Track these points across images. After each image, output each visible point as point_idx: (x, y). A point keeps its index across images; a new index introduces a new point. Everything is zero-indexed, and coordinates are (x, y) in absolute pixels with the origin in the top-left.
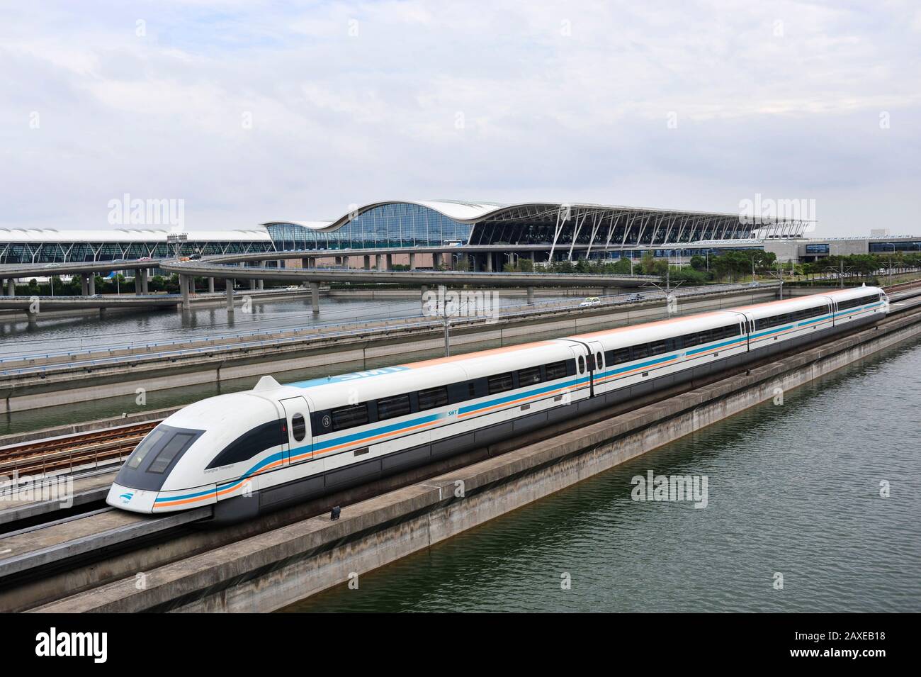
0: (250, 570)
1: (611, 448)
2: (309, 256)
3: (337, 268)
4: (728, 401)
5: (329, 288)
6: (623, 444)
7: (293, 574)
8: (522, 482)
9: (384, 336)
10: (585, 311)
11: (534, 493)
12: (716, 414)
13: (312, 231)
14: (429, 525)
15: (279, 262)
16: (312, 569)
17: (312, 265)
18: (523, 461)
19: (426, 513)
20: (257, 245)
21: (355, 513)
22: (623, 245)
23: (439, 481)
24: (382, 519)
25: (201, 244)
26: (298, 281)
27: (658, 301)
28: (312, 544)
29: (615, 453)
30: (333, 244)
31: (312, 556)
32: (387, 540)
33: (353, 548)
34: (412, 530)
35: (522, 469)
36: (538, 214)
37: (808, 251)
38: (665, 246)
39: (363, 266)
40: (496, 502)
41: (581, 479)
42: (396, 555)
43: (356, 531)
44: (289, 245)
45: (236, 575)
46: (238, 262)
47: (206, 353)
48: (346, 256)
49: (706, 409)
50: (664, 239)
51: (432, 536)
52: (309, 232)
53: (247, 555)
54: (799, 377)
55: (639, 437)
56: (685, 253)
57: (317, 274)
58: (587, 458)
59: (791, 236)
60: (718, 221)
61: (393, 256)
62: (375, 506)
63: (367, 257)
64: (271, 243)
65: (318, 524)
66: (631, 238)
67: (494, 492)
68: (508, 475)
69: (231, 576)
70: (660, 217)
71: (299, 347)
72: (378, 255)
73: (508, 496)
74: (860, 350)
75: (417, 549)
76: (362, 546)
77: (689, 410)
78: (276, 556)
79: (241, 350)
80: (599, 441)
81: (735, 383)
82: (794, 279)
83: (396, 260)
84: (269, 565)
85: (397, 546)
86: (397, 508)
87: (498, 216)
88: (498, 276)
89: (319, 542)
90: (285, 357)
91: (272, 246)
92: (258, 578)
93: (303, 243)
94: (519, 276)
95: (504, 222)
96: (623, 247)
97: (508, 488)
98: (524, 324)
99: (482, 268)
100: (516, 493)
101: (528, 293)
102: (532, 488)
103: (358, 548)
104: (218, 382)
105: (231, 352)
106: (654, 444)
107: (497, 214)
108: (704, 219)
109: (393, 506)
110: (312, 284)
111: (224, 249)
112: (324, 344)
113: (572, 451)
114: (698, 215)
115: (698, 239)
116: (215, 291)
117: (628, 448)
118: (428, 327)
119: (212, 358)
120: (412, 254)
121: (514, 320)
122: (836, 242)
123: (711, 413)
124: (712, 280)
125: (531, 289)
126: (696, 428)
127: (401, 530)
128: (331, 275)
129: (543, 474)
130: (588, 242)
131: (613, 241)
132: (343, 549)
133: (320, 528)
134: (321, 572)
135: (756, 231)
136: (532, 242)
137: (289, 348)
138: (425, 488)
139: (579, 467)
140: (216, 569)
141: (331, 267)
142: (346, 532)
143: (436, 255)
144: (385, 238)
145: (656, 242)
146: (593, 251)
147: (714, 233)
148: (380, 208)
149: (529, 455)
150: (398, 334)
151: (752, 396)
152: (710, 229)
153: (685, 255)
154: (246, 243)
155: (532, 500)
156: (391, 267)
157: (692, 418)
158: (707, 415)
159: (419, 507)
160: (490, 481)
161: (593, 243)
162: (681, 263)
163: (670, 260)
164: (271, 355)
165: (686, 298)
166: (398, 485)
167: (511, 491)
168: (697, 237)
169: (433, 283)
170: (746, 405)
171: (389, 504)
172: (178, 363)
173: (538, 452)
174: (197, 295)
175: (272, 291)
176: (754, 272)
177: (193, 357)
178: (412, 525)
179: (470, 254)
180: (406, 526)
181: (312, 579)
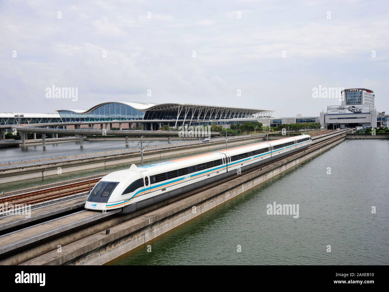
0: (72, 258)
1: (213, 200)
2: (78, 124)
3: (89, 129)
4: (254, 180)
5: (86, 137)
6: (217, 199)
7: (90, 259)
8: (180, 215)
9: (113, 157)
10: (192, 146)
11: (185, 219)
12: (250, 186)
13: (78, 114)
14: (145, 234)
15: (64, 126)
16: (98, 256)
17: (79, 128)
18: (181, 206)
19: (144, 229)
20: (54, 120)
21: (115, 231)
22: (204, 120)
23: (148, 216)
24: (127, 233)
25: (29, 119)
26: (72, 134)
27: (220, 142)
28: (98, 245)
29: (214, 202)
30: (87, 119)
31: (98, 250)
32: (128, 241)
33: (115, 246)
34: (138, 237)
35: (180, 210)
36: (171, 108)
37: (274, 122)
38: (220, 120)
39: (100, 128)
40: (170, 224)
41: (202, 213)
42: (132, 248)
43: (117, 239)
44: (68, 119)
45: (66, 261)
46: (46, 126)
47: (37, 165)
48: (93, 124)
49: (247, 184)
50: (219, 118)
51: (146, 239)
52: (77, 114)
53: (71, 252)
54: (279, 170)
55: (223, 195)
56: (228, 123)
57: (82, 131)
58: (204, 204)
59: (267, 117)
60: (240, 111)
61: (112, 124)
62: (124, 228)
63: (102, 125)
64: (60, 119)
65: (101, 236)
66: (207, 117)
67: (169, 219)
68: (175, 212)
69: (64, 262)
70: (218, 109)
71: (78, 162)
72: (106, 124)
73: (175, 221)
74: (299, 160)
75: (140, 245)
76: (119, 245)
77: (241, 184)
78: (84, 251)
79: (53, 163)
80: (209, 197)
81: (257, 173)
82: (270, 133)
83: (114, 126)
84: (80, 256)
85: (132, 244)
86: (133, 228)
87: (155, 108)
88: (156, 132)
89: (101, 244)
90: (72, 166)
91: (61, 120)
92: (75, 262)
93: (74, 119)
94: (165, 132)
95: (157, 111)
96: (204, 121)
97: (175, 218)
98: (169, 151)
99: (149, 129)
100: (178, 220)
101: (169, 139)
102: (184, 217)
103: (116, 246)
104: (43, 177)
105: (48, 164)
106: (228, 198)
107: (155, 107)
108: (235, 110)
109: (131, 227)
110: (80, 136)
111: (39, 121)
112: (88, 160)
113: (199, 202)
114: (232, 109)
115: (232, 118)
116: (36, 138)
117: (219, 200)
118: (131, 153)
119: (40, 167)
120: (120, 123)
121: (165, 150)
122: (284, 119)
123: (248, 185)
124: (239, 133)
125: (170, 137)
126: (243, 191)
127: (134, 237)
128: (88, 132)
129: (188, 212)
130: (190, 119)
131: (200, 118)
132: (110, 246)
133: (102, 238)
134: (102, 257)
135: (254, 115)
136: (168, 119)
137: (74, 162)
138: (143, 219)
139: (201, 208)
140: (57, 259)
141: (87, 129)
142: (113, 239)
143: (130, 124)
144: (109, 117)
145: (217, 119)
146: (192, 122)
147: (238, 115)
148: (107, 105)
149: (183, 204)
150: (119, 156)
151: (262, 178)
152: (237, 114)
153: (228, 124)
154: (49, 119)
155: (184, 222)
156: (111, 128)
157: (242, 187)
158: (247, 186)
159: (141, 227)
160: (169, 215)
161: (193, 119)
162: (226, 127)
163: (223, 126)
164: (66, 165)
165: (231, 141)
166: (130, 218)
167: (176, 219)
168: (232, 117)
169: (129, 135)
170: (261, 182)
171: (129, 227)
172: (25, 169)
173: (186, 203)
174: (28, 140)
175: (61, 138)
176: (255, 130)
177: (32, 167)
178: (138, 235)
179: (144, 123)
180: (136, 235)
181: (98, 261)
